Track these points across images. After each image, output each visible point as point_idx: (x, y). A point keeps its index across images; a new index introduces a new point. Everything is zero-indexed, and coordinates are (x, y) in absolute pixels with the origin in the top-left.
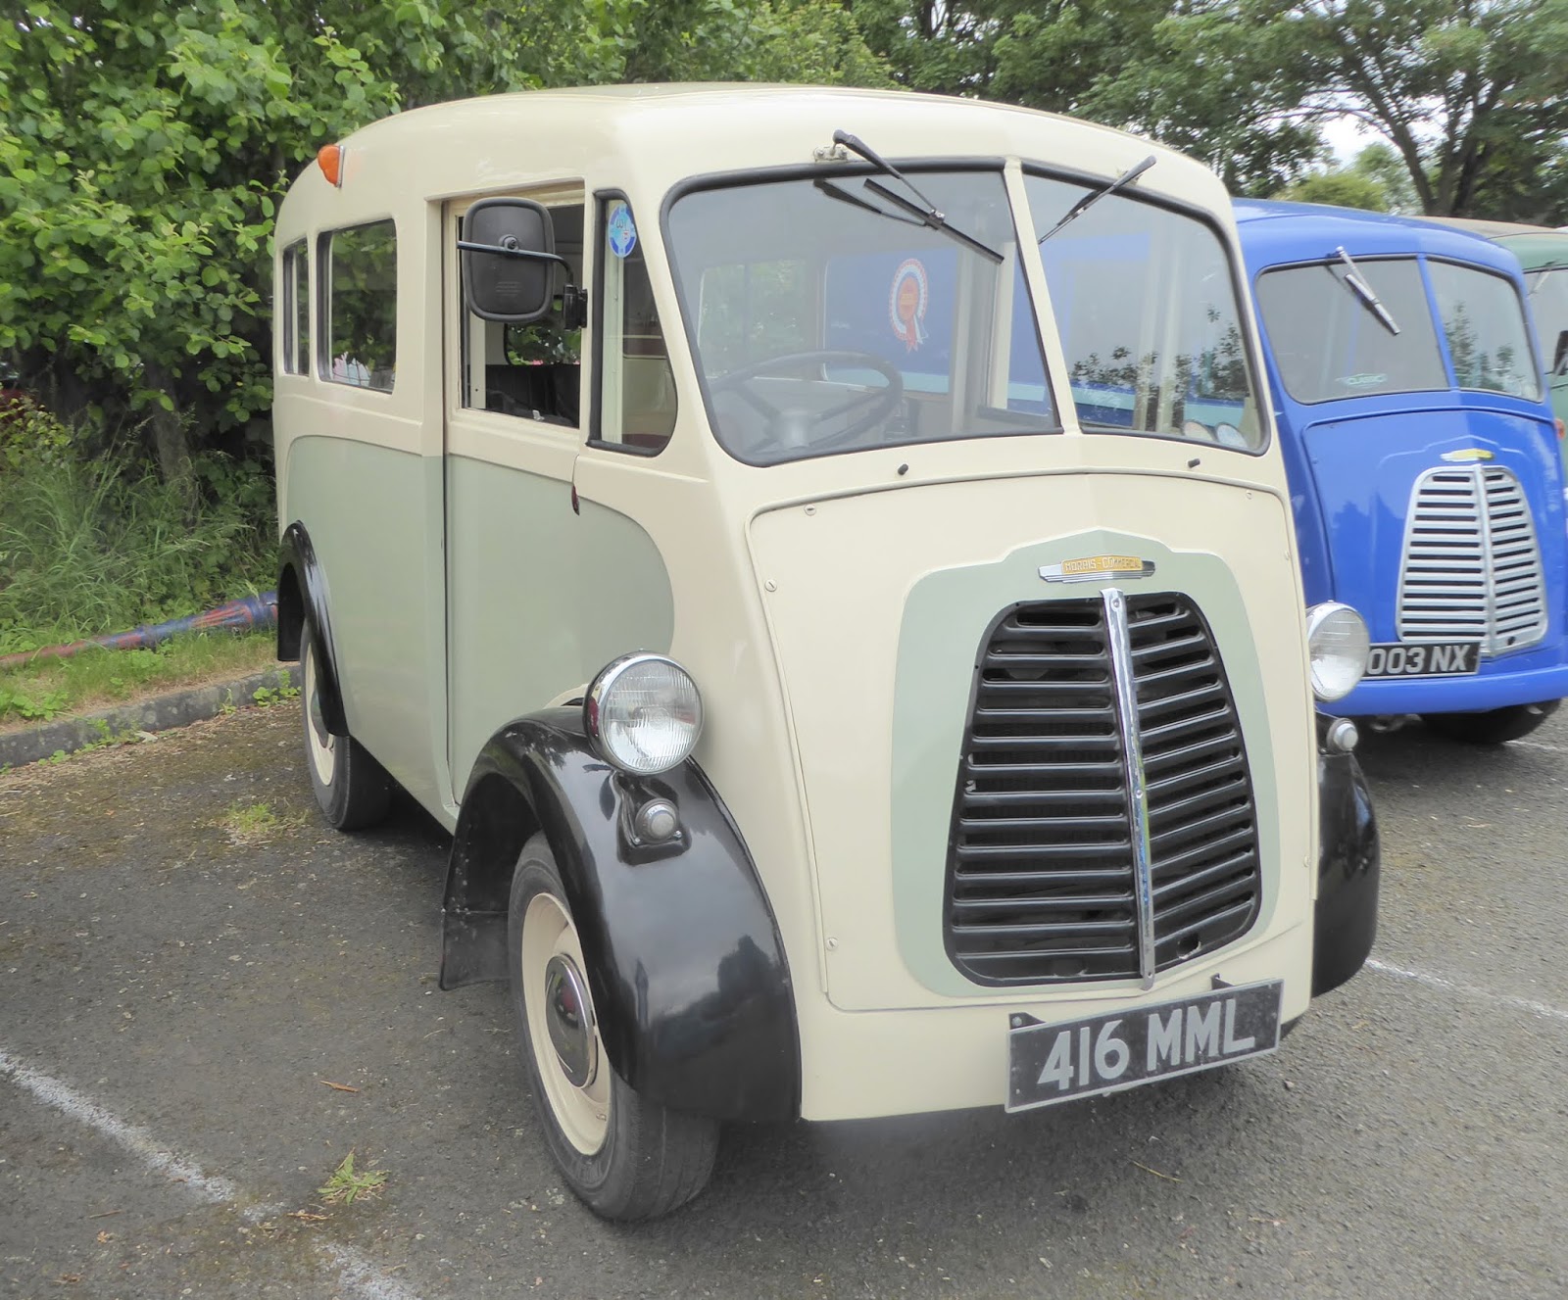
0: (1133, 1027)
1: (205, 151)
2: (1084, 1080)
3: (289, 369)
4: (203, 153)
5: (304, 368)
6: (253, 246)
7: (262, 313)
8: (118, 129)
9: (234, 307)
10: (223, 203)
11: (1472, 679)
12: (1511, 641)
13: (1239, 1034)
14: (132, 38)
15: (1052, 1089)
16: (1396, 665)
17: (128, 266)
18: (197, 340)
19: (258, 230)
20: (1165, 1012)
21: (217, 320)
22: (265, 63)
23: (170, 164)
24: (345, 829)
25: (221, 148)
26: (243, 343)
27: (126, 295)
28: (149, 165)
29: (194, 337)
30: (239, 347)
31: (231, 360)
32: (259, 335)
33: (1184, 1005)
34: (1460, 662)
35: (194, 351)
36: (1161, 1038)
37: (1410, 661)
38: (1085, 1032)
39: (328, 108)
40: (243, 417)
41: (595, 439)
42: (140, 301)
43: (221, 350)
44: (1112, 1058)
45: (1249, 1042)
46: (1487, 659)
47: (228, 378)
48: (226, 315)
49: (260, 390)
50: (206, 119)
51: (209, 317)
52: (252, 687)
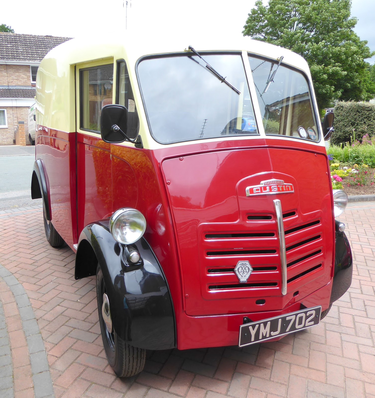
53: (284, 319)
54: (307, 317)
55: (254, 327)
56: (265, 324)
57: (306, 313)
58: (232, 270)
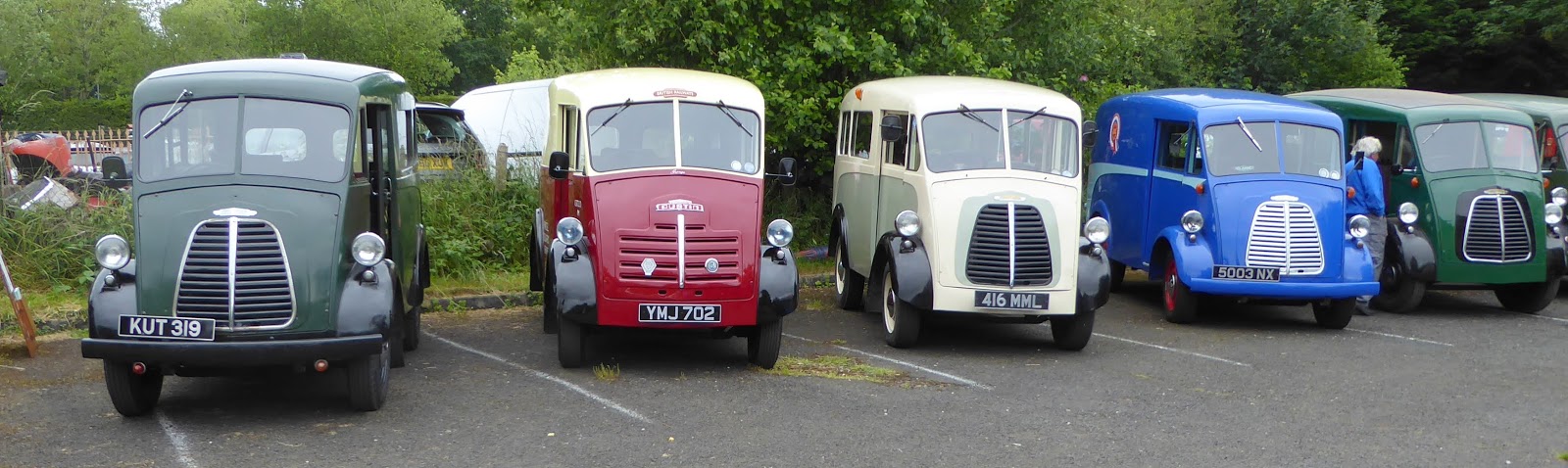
0: (1007, 296)
1: (818, 69)
2: (994, 305)
3: (841, 153)
4: (817, 70)
5: (846, 153)
6: (833, 107)
7: (833, 131)
8: (790, 63)
9: (823, 129)
10: (823, 91)
11: (1277, 283)
12: (1300, 271)
13: (1036, 304)
14: (796, 28)
15: (985, 305)
16: (1241, 274)
17: (787, 113)
18: (808, 141)
19: (836, 100)
20: (1016, 295)
21: (816, 134)
22: (845, 41)
23: (806, 76)
24: (845, 309)
25: (824, 68)
26: (825, 143)
27: (787, 123)
28: (798, 76)
29: (807, 140)
30: (823, 145)
31: (819, 150)
32: (831, 140)
33: (1021, 294)
34: (1270, 275)
35: (807, 145)
36: (1014, 300)
37: (1247, 274)
38: (994, 295)
39: (867, 50)
40: (820, 173)
41: (908, 168)
42: (791, 126)
43: (816, 145)
44: (1001, 302)
45: (1040, 307)
46: (1282, 276)
47: (816, 157)
48: (819, 132)
49: (829, 162)
50: (819, 57)
51: (812, 133)
52: (815, 280)
53: (680, 308)
54: (705, 312)
55: (651, 307)
56: (662, 308)
57: (704, 307)
58: (640, 265)
